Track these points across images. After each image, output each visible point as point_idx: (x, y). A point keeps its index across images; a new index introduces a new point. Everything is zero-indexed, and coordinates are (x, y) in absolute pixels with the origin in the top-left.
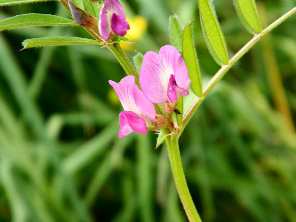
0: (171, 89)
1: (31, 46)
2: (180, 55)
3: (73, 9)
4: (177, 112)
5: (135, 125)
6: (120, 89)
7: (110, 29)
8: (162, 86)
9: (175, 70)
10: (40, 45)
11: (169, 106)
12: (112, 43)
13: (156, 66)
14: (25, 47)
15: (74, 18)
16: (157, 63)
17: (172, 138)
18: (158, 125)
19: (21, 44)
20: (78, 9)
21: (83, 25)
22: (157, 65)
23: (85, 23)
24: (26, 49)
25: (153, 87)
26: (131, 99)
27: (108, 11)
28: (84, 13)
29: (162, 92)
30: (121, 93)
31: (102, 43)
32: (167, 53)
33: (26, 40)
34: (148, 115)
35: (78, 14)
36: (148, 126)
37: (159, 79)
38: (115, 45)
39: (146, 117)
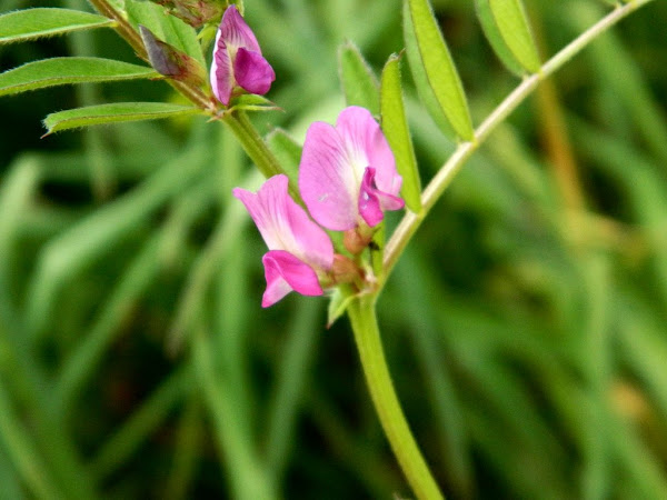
0: (366, 197)
1: (64, 127)
2: (377, 125)
3: (151, 43)
4: (373, 246)
5: (295, 277)
6: (258, 206)
7: (232, 82)
8: (346, 194)
9: (370, 159)
10: (82, 123)
11: (359, 235)
12: (231, 110)
13: (332, 151)
14: (50, 131)
15: (152, 64)
16: (334, 145)
17: (362, 303)
18: (337, 278)
19: (41, 124)
20: (159, 42)
21: (171, 75)
22: (335, 149)
23: (175, 71)
24: (53, 134)
25: (327, 195)
26: (283, 224)
27: (228, 45)
28: (172, 52)
29: (347, 205)
30: (262, 212)
31: (207, 112)
32: (352, 123)
33: (50, 116)
34: (319, 255)
35: (161, 53)
36: (320, 278)
37: (340, 177)
38: (235, 114)
39: (315, 260)
